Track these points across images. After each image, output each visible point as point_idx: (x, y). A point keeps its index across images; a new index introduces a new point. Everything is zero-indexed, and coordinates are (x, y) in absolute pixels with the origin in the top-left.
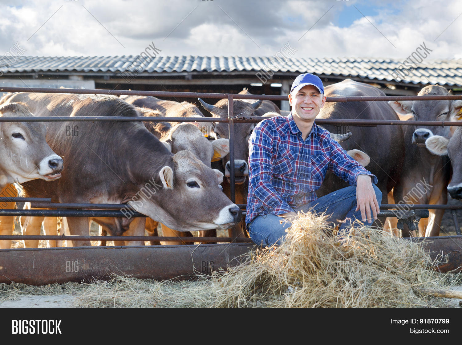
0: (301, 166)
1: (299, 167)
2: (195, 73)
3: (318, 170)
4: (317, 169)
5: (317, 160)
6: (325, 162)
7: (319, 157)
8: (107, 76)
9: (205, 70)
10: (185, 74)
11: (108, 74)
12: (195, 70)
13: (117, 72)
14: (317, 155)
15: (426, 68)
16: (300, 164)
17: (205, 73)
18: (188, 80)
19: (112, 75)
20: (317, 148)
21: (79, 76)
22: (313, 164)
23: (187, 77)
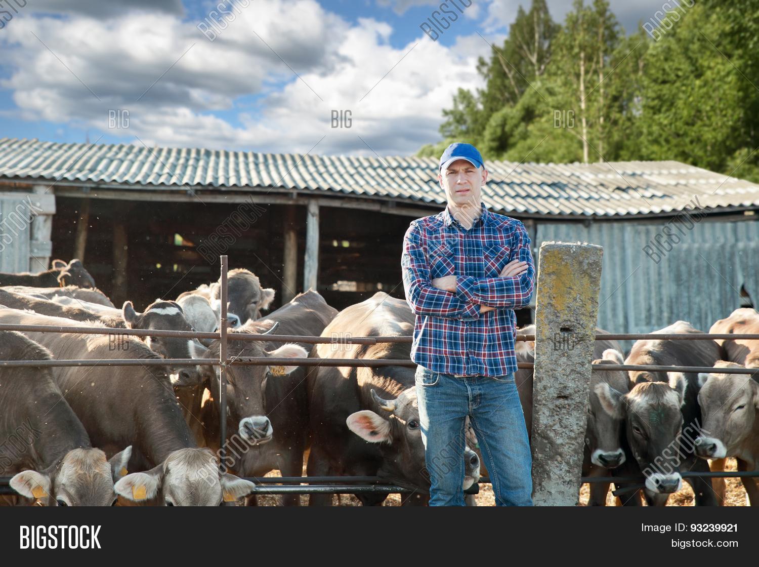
0: (468, 262)
1: (466, 264)
2: (199, 188)
3: (494, 266)
4: (492, 264)
5: (492, 251)
6: (503, 253)
7: (494, 248)
8: (87, 188)
9: (210, 184)
10: (187, 188)
11: (88, 185)
12: (199, 184)
13: (101, 182)
14: (491, 246)
15: (502, 182)
16: (466, 261)
17: (211, 188)
18: (190, 196)
19: (93, 185)
20: (490, 237)
21: (47, 186)
22: (486, 257)
23: (189, 192)
